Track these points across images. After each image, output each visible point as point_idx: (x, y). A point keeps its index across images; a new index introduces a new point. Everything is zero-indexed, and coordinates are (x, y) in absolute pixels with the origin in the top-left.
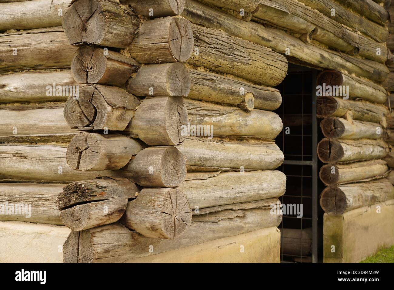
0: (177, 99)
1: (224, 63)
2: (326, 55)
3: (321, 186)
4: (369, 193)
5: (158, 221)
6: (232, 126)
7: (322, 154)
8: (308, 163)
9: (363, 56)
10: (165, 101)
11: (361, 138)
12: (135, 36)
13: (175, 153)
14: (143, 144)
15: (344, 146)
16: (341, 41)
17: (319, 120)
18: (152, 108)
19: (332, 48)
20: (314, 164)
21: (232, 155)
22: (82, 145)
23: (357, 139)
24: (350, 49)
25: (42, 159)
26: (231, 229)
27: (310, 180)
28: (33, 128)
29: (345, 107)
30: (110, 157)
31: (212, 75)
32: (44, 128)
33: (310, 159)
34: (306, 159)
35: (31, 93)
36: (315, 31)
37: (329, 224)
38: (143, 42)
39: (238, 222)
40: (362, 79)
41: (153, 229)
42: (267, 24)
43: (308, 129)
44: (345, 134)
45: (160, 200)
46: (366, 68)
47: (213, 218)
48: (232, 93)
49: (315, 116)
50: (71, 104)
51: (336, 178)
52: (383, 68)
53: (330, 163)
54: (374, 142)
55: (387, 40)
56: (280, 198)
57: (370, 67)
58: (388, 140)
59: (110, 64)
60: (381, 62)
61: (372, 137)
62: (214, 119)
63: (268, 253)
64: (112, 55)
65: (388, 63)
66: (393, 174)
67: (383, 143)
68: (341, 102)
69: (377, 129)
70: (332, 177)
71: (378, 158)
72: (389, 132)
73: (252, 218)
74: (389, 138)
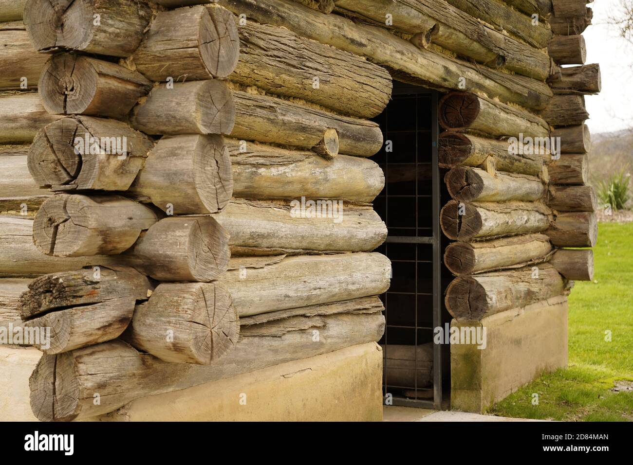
0: (214, 139)
1: (290, 81)
2: (453, 68)
3: (447, 277)
4: (522, 287)
5: (186, 337)
6: (303, 182)
7: (448, 225)
8: (425, 240)
9: (511, 69)
10: (193, 143)
11: (510, 200)
12: (143, 36)
13: (211, 226)
14: (159, 213)
15: (482, 212)
16: (476, 46)
17: (443, 172)
18: (173, 154)
19: (463, 56)
20: (435, 241)
21: (303, 229)
22: (59, 215)
23: (503, 201)
24: (490, 57)
26: (303, 347)
27: (430, 267)
29: (483, 151)
30: (105, 233)
31: (270, 101)
33: (429, 234)
34: (422, 234)
36: (434, 29)
38: (156, 47)
40: (510, 106)
41: (177, 348)
42: (358, 19)
43: (426, 185)
44: (483, 194)
45: (188, 302)
46: (516, 88)
47: (274, 330)
48: (303, 129)
49: (437, 165)
50: (40, 147)
51: (470, 263)
52: (543, 89)
53: (461, 240)
54: (530, 206)
55: (549, 44)
56: (382, 297)
57: (522, 86)
58: (550, 202)
59: (103, 82)
60: (539, 79)
61: (526, 198)
62: (274, 171)
63: (363, 384)
64: (105, 67)
65: (551, 80)
66: (561, 258)
67: (543, 208)
68: (477, 143)
69: (532, 185)
70: (463, 261)
71: (536, 230)
72: (552, 189)
73: (337, 328)
74: (552, 199)
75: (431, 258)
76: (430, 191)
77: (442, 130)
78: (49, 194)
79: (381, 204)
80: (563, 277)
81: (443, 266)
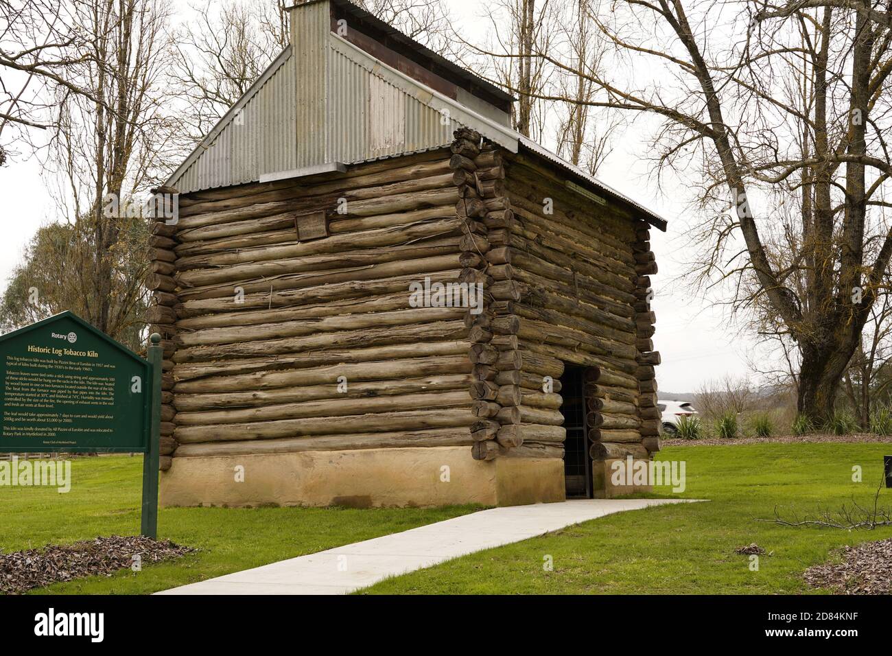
0: (516, 386)
1: (532, 367)
2: (588, 358)
3: (590, 443)
4: (624, 450)
5: (511, 438)
6: (536, 400)
7: (589, 421)
8: (580, 428)
9: (615, 356)
10: (512, 387)
11: (618, 412)
12: (498, 359)
13: (516, 410)
14: (502, 406)
15: (603, 416)
16: (598, 349)
17: (587, 400)
18: (506, 390)
19: (593, 353)
20: (585, 429)
21: (537, 415)
22: (479, 406)
23: (615, 413)
24: (605, 352)
25: (452, 416)
26: (539, 453)
27: (583, 440)
28: (445, 401)
29: (603, 391)
30: (491, 410)
31: (526, 374)
32: (452, 401)
33: (582, 426)
34: (579, 426)
35: (445, 385)
36: (580, 344)
37: (596, 468)
38: (501, 362)
39: (542, 450)
40: (616, 372)
41: (509, 441)
42: (552, 344)
43: (580, 406)
44: (603, 409)
45: (512, 429)
46: (619, 364)
47: (530, 446)
48: (536, 383)
49: (584, 397)
50: (473, 389)
51: (599, 436)
52: (633, 363)
53: (595, 428)
54: (628, 416)
55: (635, 343)
56: (563, 442)
57: (620, 363)
58: (640, 415)
59: (490, 372)
60: (632, 359)
61: (626, 412)
62: (528, 396)
63: (558, 472)
64: (489, 368)
65: (637, 359)
66: (646, 441)
67: (636, 418)
68: (600, 388)
69: (630, 407)
70: (597, 437)
71: (632, 427)
72: (640, 409)
73: (549, 450)
74: (641, 413)
75: (583, 435)
76: (581, 408)
77: (586, 383)
78: (475, 402)
79: (562, 409)
80: (648, 450)
81: (588, 440)
